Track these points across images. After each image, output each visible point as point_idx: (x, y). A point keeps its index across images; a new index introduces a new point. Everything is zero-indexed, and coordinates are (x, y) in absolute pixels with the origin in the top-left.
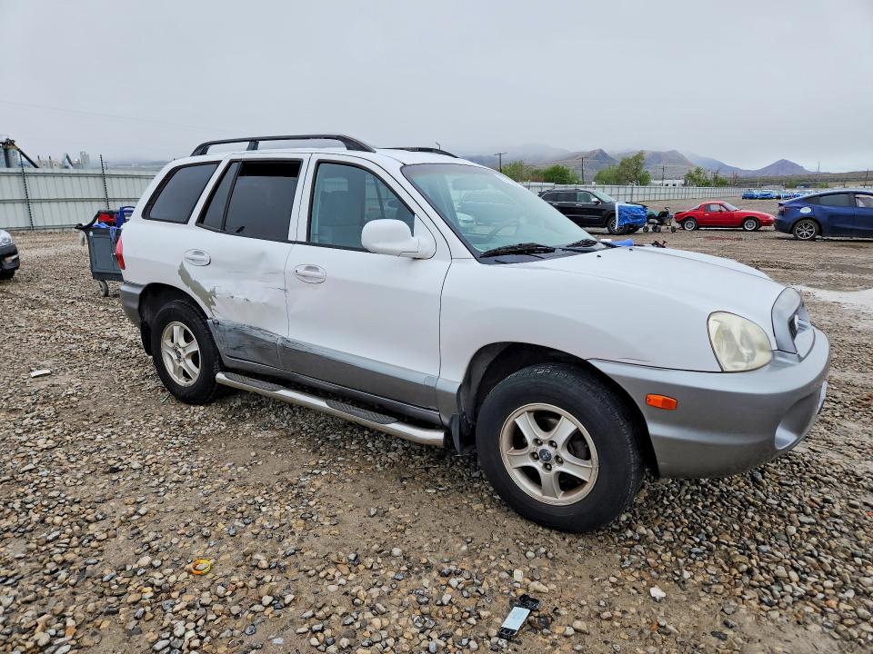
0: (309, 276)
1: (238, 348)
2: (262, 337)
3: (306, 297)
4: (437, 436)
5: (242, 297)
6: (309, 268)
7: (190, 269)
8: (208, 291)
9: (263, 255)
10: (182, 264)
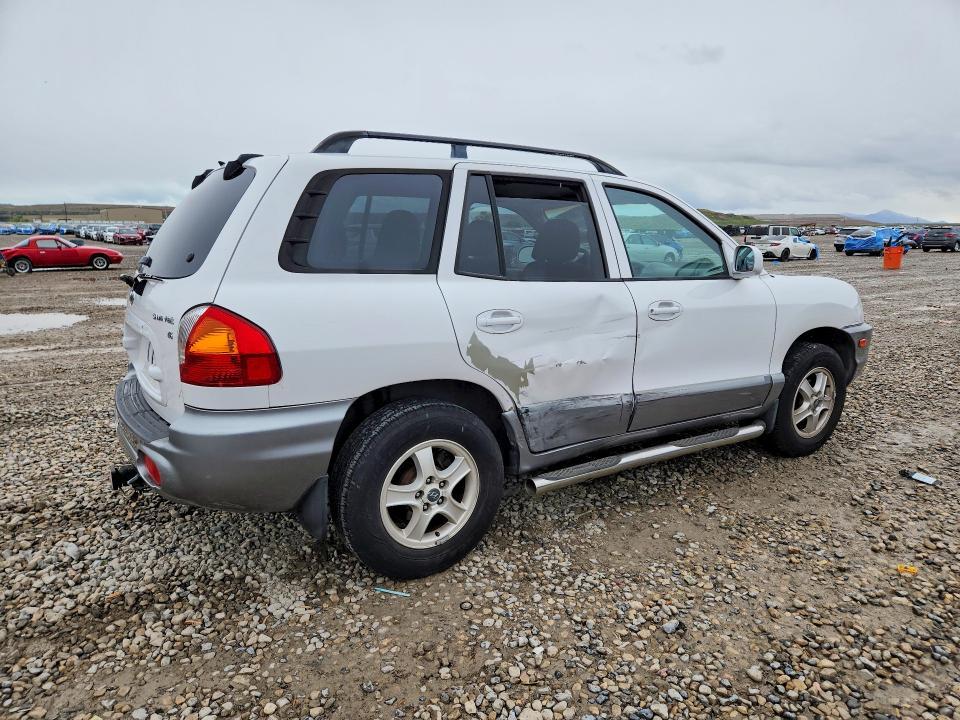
0: (664, 314)
1: (557, 434)
2: (596, 404)
3: (657, 338)
4: (756, 429)
5: (573, 361)
6: (663, 304)
7: (486, 340)
8: (522, 366)
9: (600, 298)
10: (474, 336)
